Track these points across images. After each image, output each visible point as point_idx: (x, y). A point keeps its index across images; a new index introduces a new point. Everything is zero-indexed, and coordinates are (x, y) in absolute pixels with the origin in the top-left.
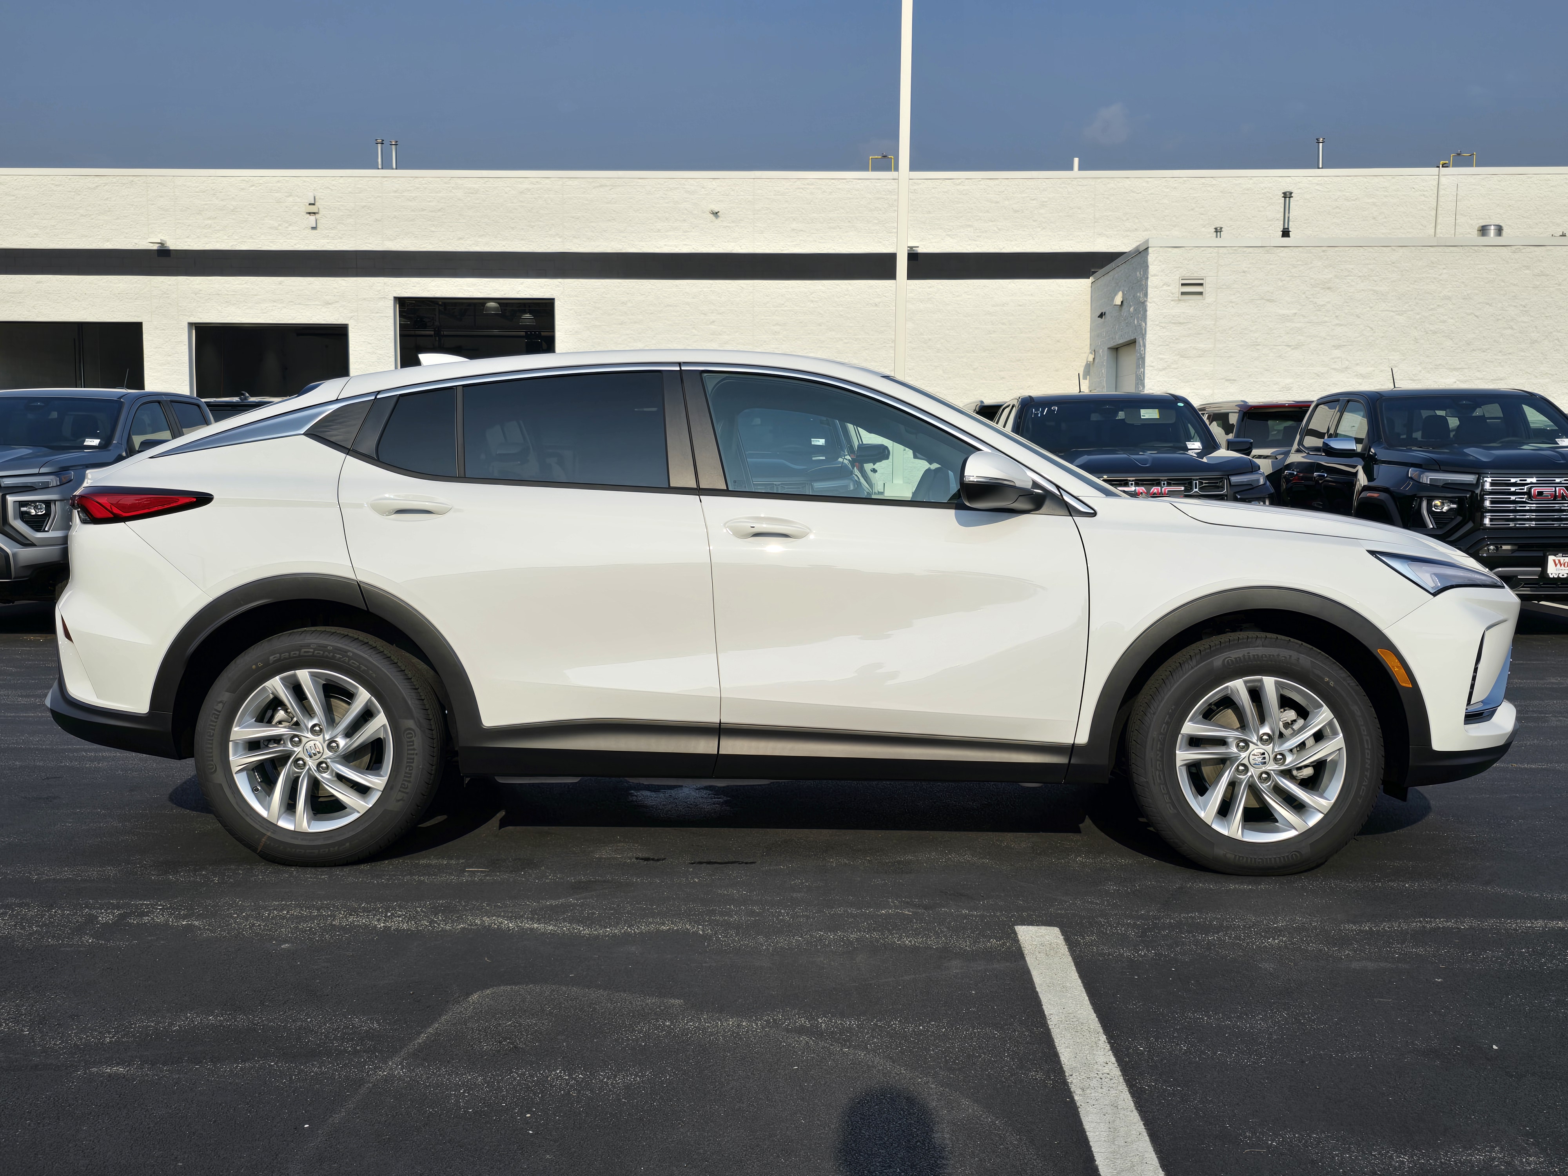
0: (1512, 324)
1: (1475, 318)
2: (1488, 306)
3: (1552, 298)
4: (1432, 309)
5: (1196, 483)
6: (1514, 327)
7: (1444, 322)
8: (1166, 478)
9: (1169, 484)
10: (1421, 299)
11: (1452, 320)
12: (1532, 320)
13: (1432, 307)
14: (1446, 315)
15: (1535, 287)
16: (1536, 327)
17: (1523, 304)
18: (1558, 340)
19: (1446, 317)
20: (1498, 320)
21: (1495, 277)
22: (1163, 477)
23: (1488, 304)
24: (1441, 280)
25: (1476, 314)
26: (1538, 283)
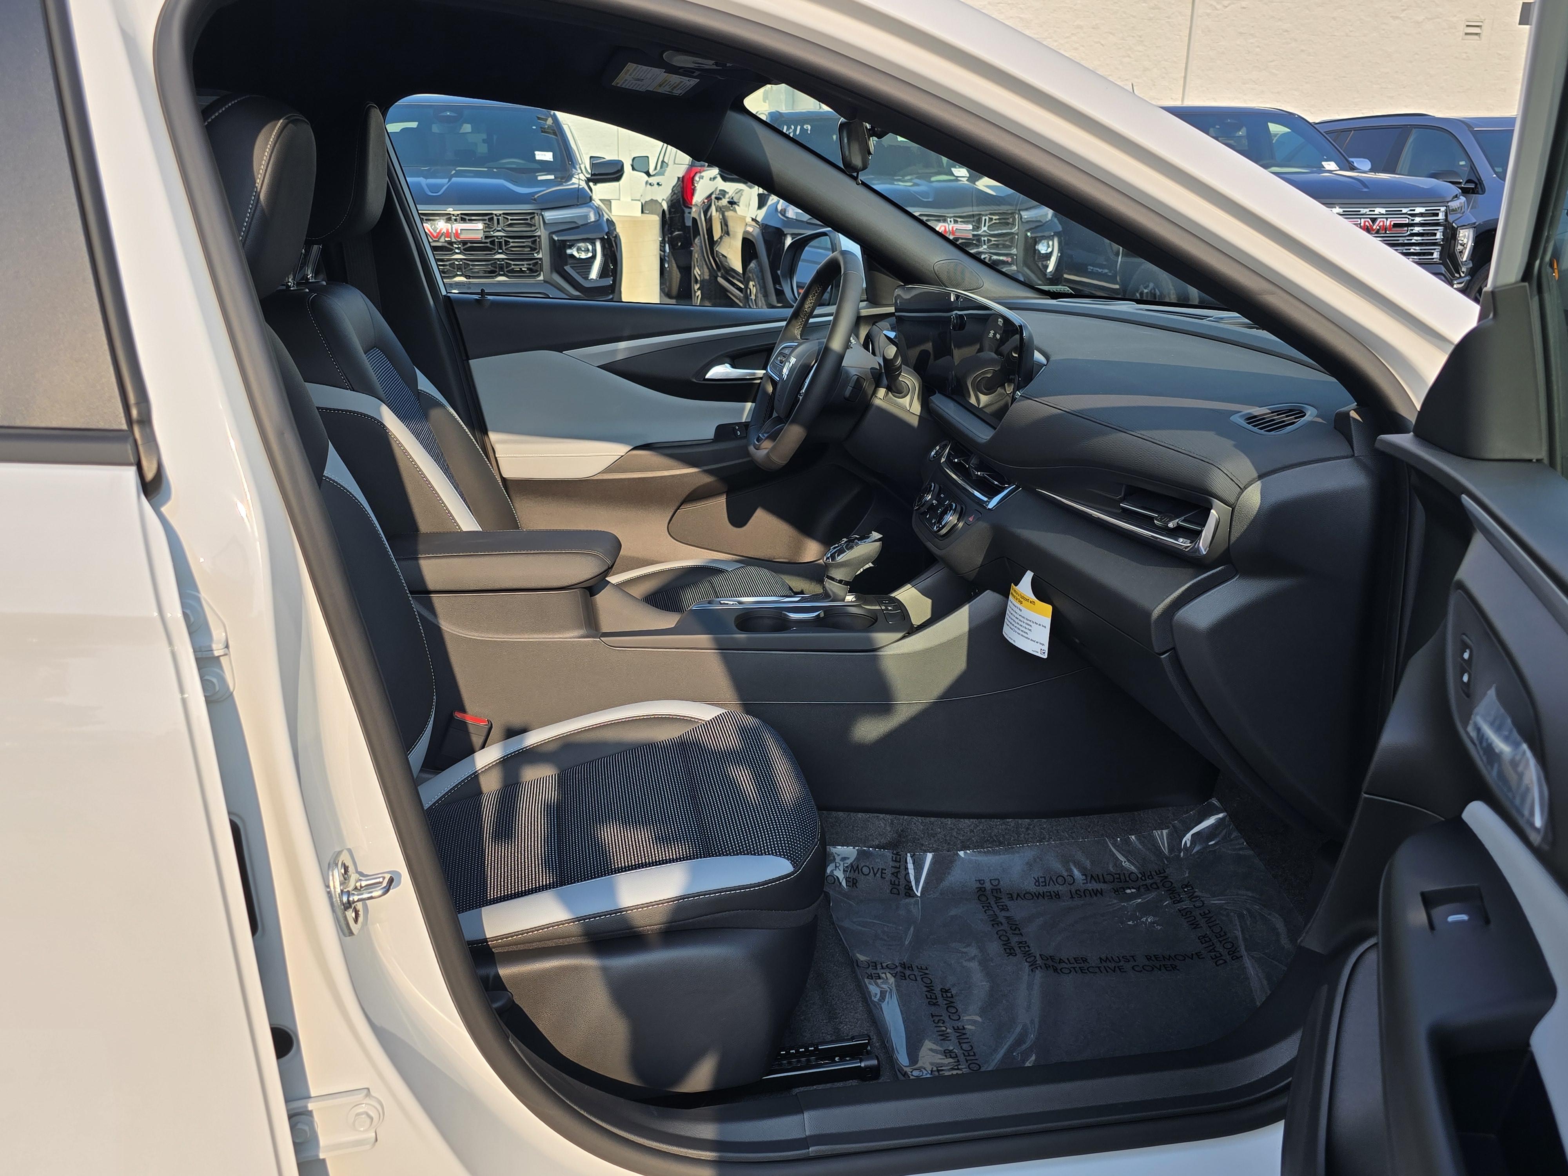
0: (1129, 52)
1: (1101, 46)
2: (1111, 36)
3: (1163, 30)
4: (1067, 37)
5: (985, 219)
6: (1131, 55)
7: (1076, 49)
8: (952, 215)
9: (956, 222)
10: (1058, 28)
11: (1083, 48)
12: (1145, 50)
13: (1067, 35)
14: (1078, 43)
15: (1150, 19)
16: (1148, 56)
17: (1139, 34)
18: (1164, 68)
19: (1078, 45)
20: (1120, 48)
21: (1118, 8)
22: (949, 213)
23: (1111, 33)
24: (1075, 10)
25: (1102, 43)
26: (1152, 16)
